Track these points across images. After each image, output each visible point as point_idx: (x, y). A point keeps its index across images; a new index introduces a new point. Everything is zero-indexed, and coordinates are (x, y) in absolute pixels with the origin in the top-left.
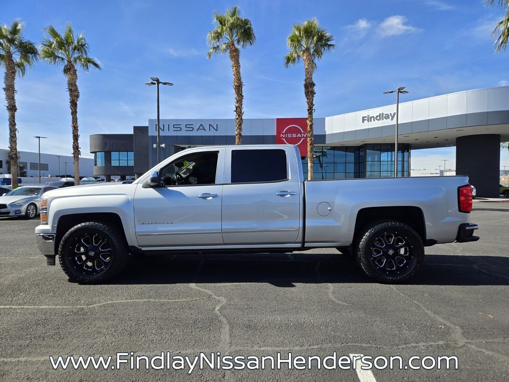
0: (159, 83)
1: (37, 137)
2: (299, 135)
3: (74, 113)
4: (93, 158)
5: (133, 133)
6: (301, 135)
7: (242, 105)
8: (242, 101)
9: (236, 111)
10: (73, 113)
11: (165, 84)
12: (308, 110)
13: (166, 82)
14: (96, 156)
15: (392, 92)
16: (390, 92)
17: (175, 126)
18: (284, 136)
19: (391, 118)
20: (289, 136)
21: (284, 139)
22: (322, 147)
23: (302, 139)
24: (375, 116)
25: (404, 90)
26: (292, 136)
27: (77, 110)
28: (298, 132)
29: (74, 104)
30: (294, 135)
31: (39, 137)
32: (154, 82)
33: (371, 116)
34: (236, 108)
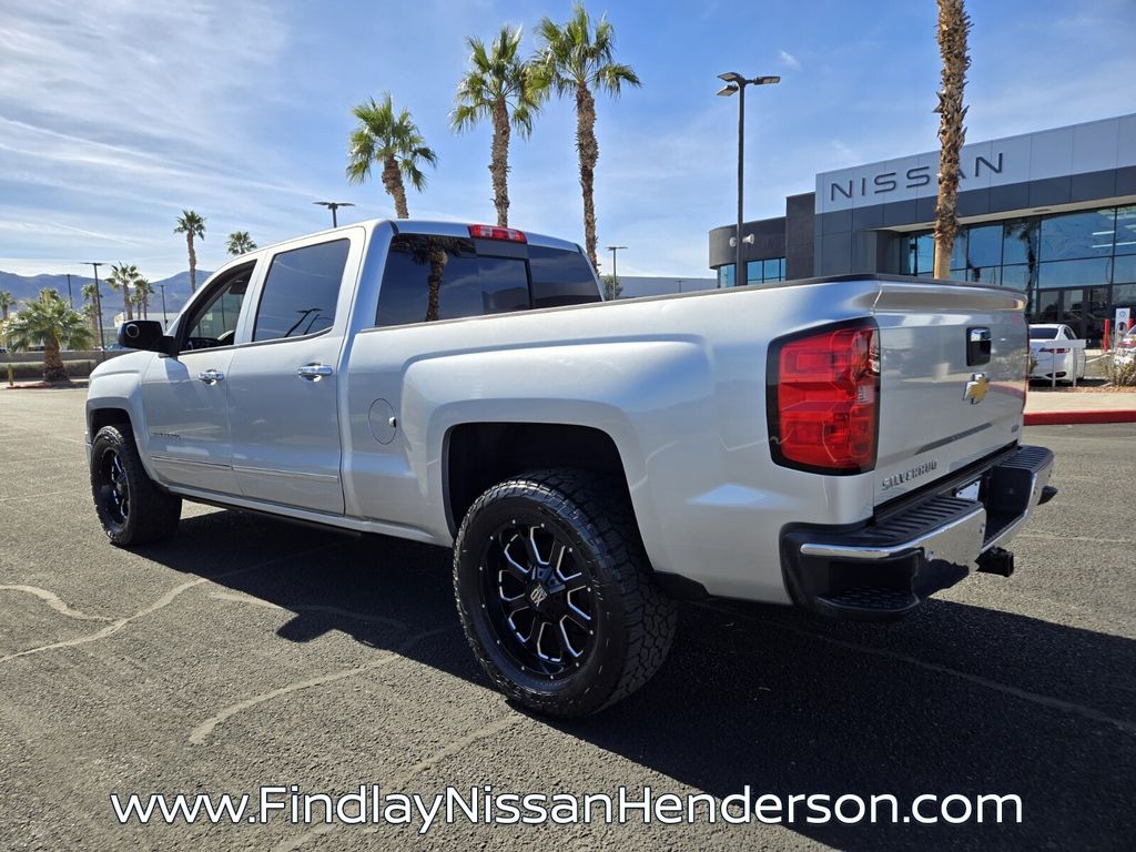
0: (743, 83)
1: (611, 249)
3: (588, 192)
4: (716, 277)
5: (784, 215)
7: (962, 87)
8: (962, 76)
9: (941, 111)
10: (585, 194)
11: (759, 81)
13: (761, 76)
14: (719, 274)
17: (881, 180)
27: (594, 187)
29: (587, 175)
31: (614, 249)
32: (732, 84)
34: (942, 100)
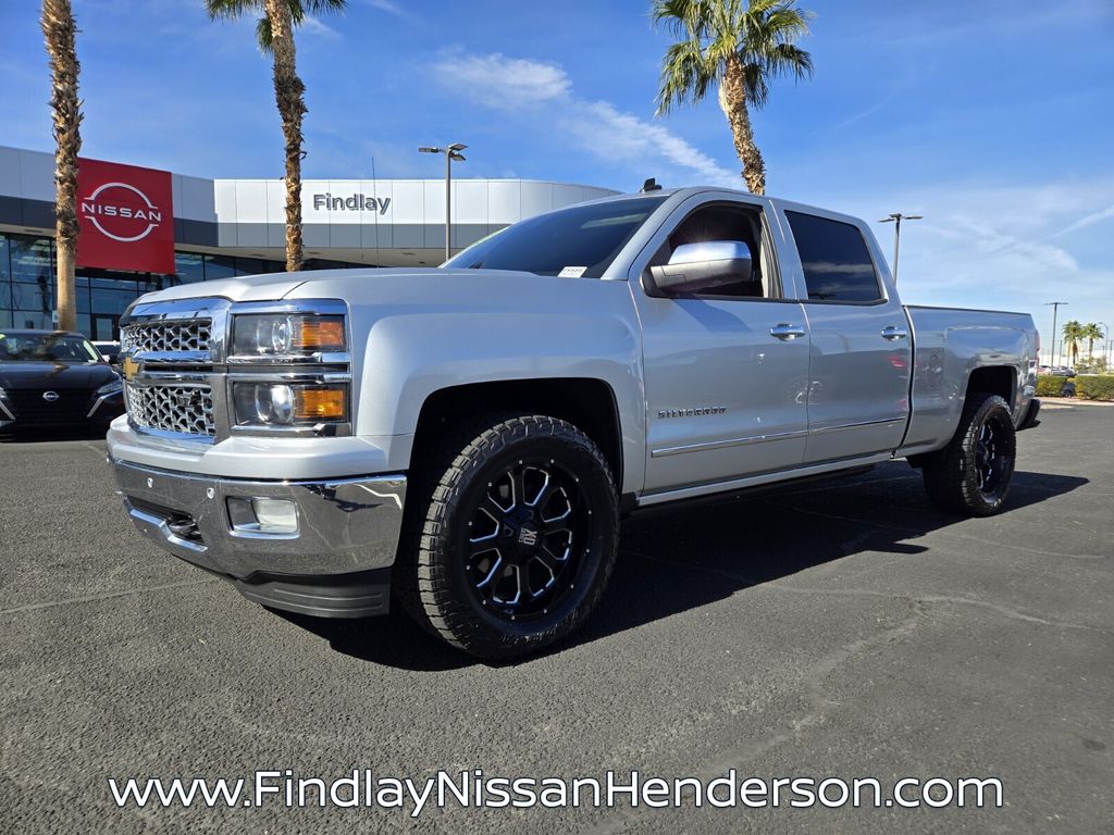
2: (140, 214)
6: (148, 217)
12: (289, 151)
15: (436, 151)
16: (433, 151)
18: (93, 211)
19: (379, 208)
20: (111, 211)
21: (93, 219)
22: (204, 255)
23: (151, 226)
24: (345, 199)
25: (460, 152)
26: (119, 213)
28: (137, 204)
30: (126, 212)
33: (335, 195)
